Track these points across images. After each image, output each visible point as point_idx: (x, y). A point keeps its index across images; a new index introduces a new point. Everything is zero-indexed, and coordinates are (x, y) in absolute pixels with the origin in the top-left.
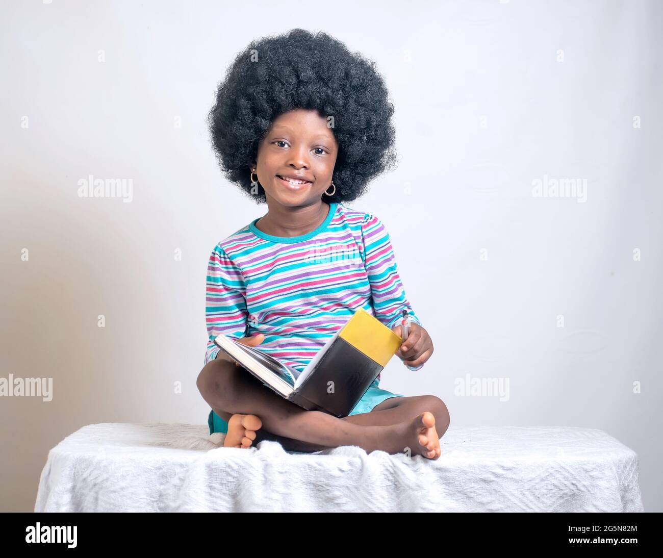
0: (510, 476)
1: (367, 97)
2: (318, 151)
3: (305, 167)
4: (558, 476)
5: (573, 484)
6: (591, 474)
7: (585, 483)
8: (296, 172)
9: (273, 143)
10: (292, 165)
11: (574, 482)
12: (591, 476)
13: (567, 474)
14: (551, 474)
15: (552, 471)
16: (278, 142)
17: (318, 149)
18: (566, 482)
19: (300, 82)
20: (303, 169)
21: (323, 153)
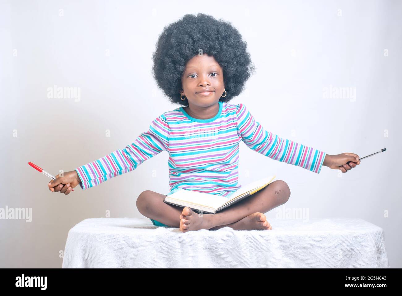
0: (318, 245)
1: (231, 41)
2: (213, 75)
3: (208, 85)
4: (344, 244)
5: (352, 249)
6: (362, 244)
7: (358, 249)
8: (204, 88)
9: (188, 77)
10: (201, 85)
11: (352, 248)
12: (361, 245)
13: (349, 244)
14: (341, 243)
15: (341, 242)
16: (191, 75)
17: (213, 73)
18: (348, 248)
19: (194, 42)
20: (207, 86)
21: (216, 75)
